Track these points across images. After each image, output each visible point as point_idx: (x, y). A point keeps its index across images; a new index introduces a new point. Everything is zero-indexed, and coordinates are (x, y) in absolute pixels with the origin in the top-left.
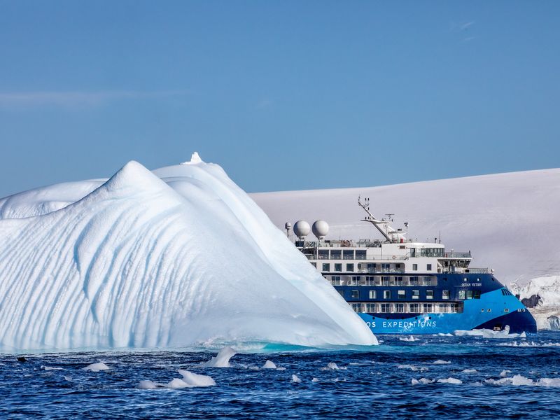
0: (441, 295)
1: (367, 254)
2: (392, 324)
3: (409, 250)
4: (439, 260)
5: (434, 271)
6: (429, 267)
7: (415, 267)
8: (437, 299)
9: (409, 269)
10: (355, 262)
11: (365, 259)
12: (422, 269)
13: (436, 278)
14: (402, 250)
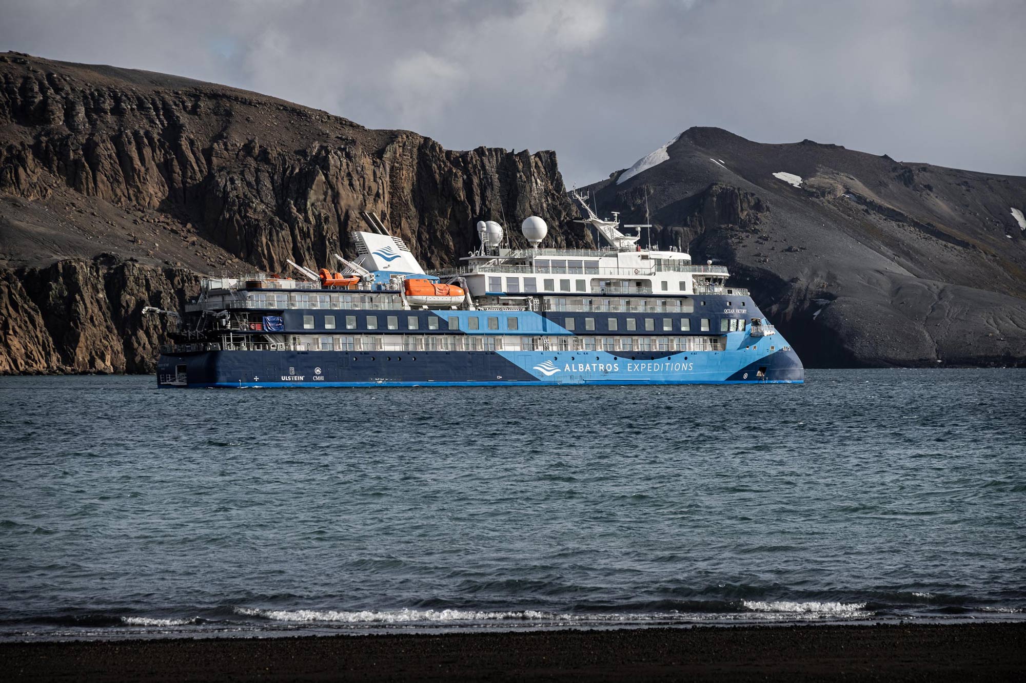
0: (700, 326)
1: (600, 266)
2: (639, 367)
3: (653, 262)
4: (694, 276)
5: (689, 291)
6: (682, 285)
7: (665, 285)
8: (695, 332)
9: (657, 289)
10: (587, 278)
11: (598, 273)
12: (673, 290)
13: (692, 302)
14: (645, 261)
